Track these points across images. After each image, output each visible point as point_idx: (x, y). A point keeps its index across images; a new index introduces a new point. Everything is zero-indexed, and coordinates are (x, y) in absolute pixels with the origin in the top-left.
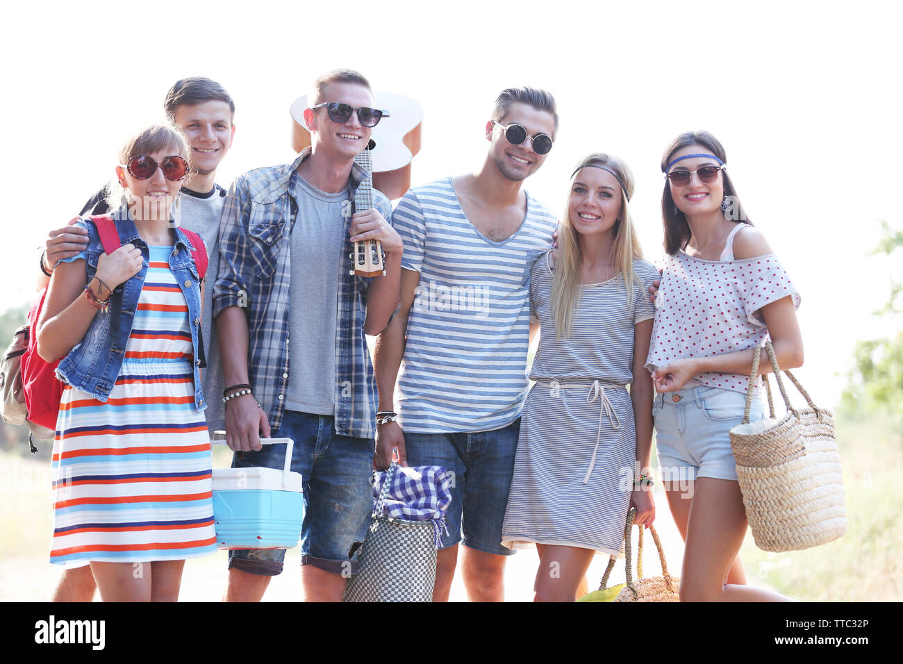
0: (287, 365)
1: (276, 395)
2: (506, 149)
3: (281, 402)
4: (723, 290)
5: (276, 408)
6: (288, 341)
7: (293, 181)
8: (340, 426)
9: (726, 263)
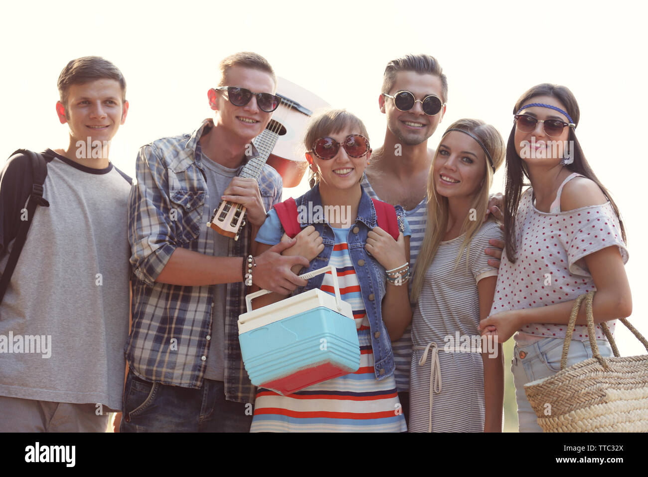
0: (210, 327)
1: (198, 356)
2: (399, 117)
3: (204, 363)
4: (547, 243)
5: (198, 368)
6: (213, 304)
7: (198, 153)
8: (229, 392)
9: (553, 215)
